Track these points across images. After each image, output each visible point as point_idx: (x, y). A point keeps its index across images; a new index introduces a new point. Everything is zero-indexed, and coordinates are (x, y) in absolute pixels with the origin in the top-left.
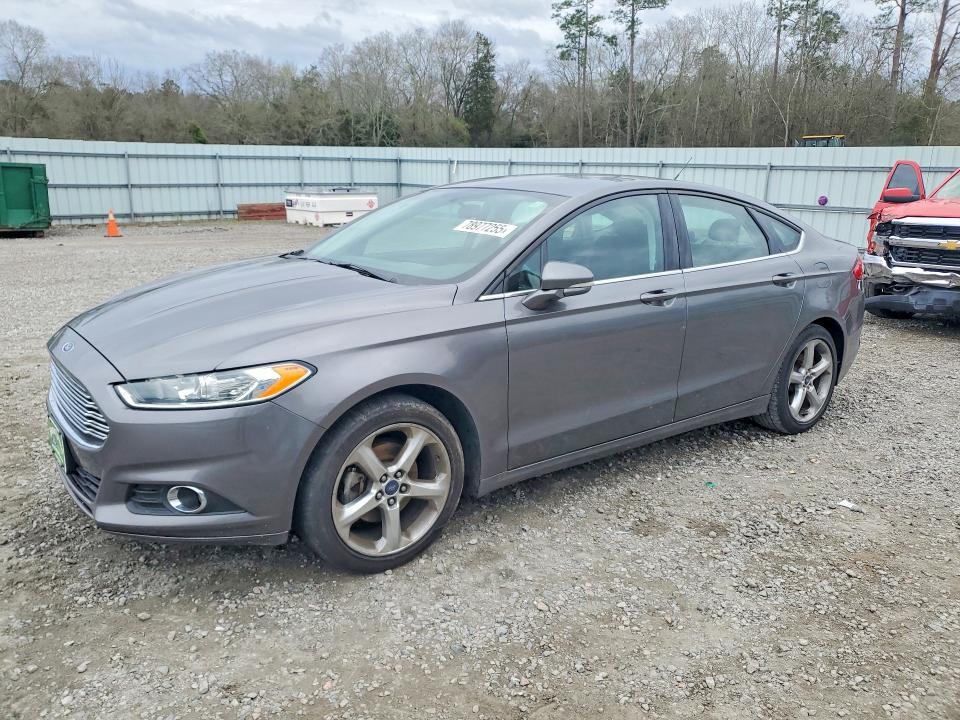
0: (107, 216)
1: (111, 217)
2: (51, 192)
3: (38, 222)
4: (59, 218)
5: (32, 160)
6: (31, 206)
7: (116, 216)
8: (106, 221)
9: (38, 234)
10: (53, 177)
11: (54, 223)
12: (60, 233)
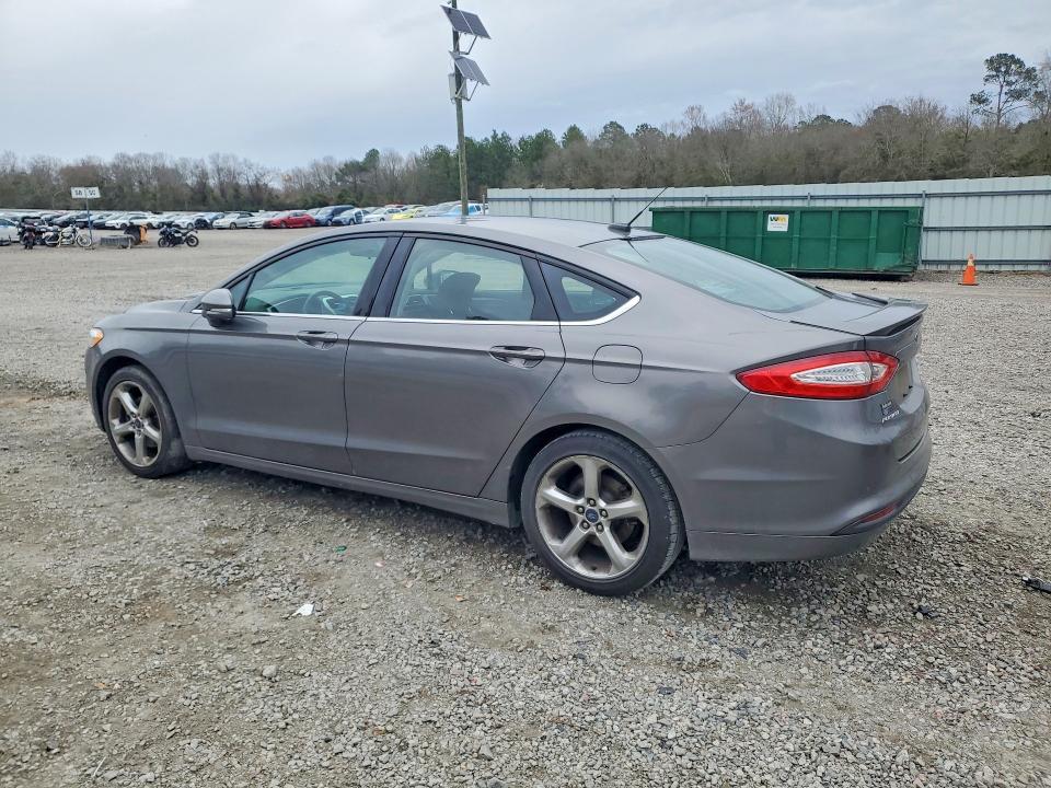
0: (965, 262)
1: (970, 263)
2: (924, 235)
3: (903, 266)
4: (925, 262)
5: (910, 203)
6: (900, 248)
7: (976, 262)
8: (964, 268)
9: (903, 278)
10: (930, 219)
11: (921, 267)
12: (924, 277)
